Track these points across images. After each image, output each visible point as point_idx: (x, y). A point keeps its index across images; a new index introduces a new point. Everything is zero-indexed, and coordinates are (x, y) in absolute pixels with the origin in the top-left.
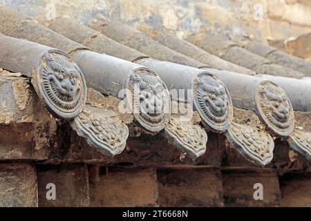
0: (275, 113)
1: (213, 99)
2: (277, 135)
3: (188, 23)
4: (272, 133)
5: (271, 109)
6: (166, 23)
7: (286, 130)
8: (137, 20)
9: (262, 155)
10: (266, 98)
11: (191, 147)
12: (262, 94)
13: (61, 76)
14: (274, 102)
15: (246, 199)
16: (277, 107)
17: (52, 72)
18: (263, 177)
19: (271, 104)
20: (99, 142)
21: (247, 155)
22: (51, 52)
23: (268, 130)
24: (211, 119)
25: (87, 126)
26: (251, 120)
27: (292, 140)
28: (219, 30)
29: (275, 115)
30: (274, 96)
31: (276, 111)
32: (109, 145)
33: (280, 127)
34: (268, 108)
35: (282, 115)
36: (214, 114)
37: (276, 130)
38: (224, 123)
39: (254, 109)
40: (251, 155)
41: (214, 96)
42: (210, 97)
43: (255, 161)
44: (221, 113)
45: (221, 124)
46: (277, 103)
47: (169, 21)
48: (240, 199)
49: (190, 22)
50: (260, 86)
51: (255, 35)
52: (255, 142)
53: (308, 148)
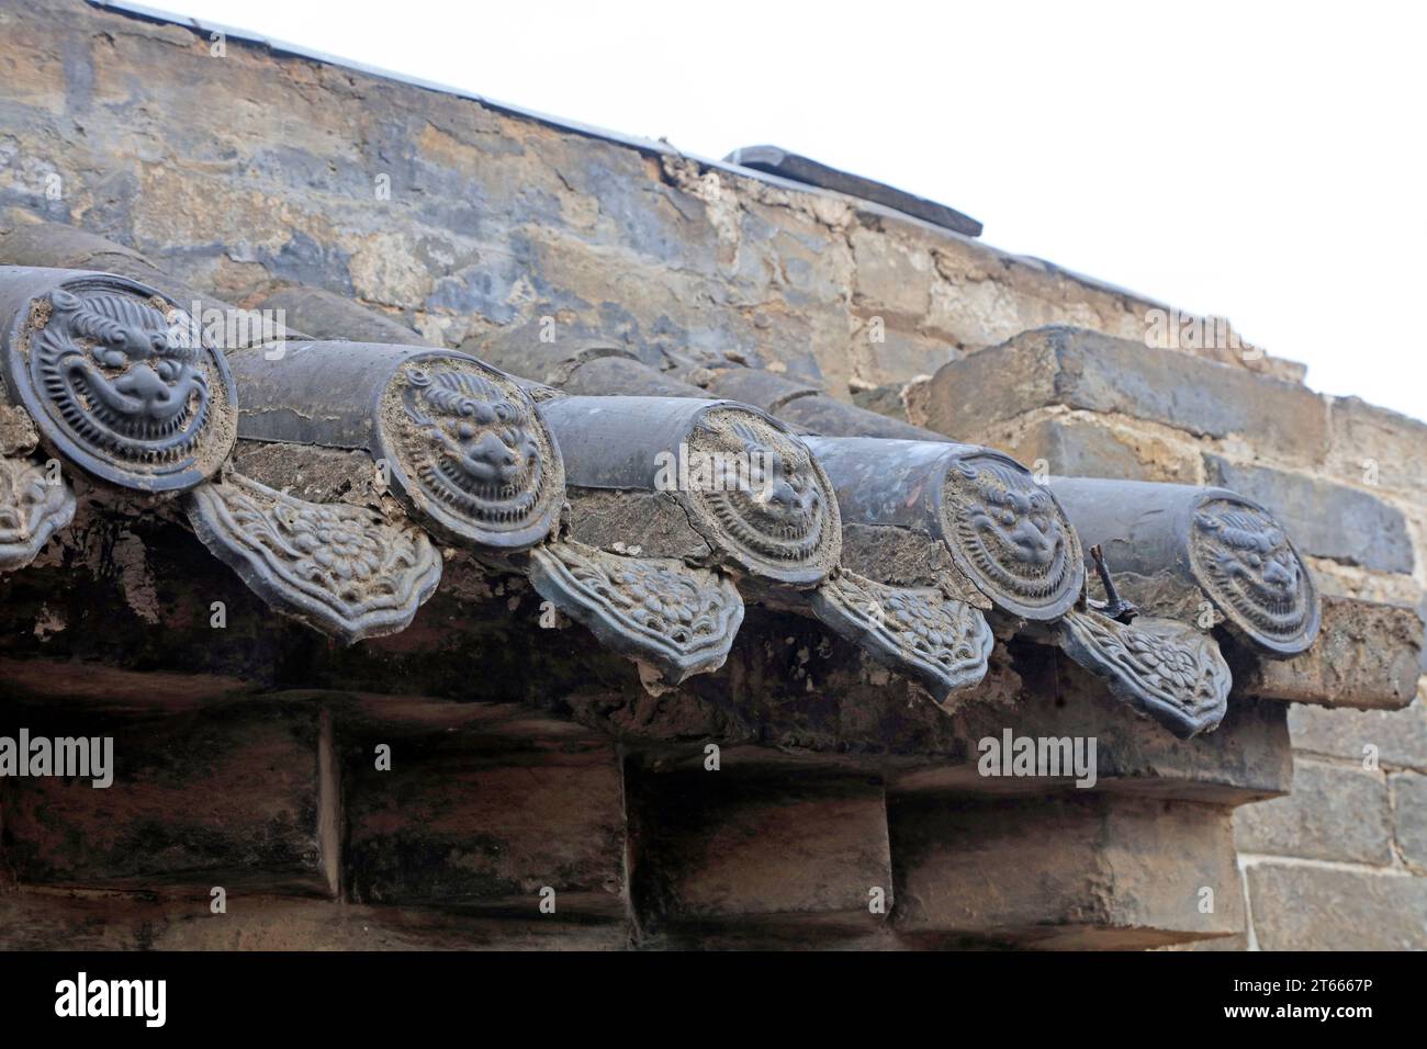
0: (454, 460)
1: (111, 368)
2: (458, 542)
3: (476, 292)
4: (440, 536)
5: (434, 443)
6: (365, 278)
7: (505, 525)
9: (350, 598)
10: (424, 408)
12: (410, 390)
14: (452, 421)
15: (490, 851)
16: (465, 438)
18: (563, 765)
19: (441, 428)
21: (269, 589)
23: (417, 519)
24: (95, 439)
26: (355, 485)
27: (540, 568)
28: (622, 328)
29: (451, 466)
30: (455, 399)
31: (458, 450)
33: (474, 512)
34: (422, 439)
35: (483, 468)
36: (110, 424)
37: (451, 520)
38: (170, 467)
39: (365, 443)
40: (288, 590)
41: (118, 356)
42: (96, 360)
43: (312, 614)
44: (151, 423)
45: (146, 467)
46: (468, 426)
47: (380, 273)
48: (465, 850)
49: (487, 287)
50: (411, 366)
52: (325, 549)
53: (606, 601)
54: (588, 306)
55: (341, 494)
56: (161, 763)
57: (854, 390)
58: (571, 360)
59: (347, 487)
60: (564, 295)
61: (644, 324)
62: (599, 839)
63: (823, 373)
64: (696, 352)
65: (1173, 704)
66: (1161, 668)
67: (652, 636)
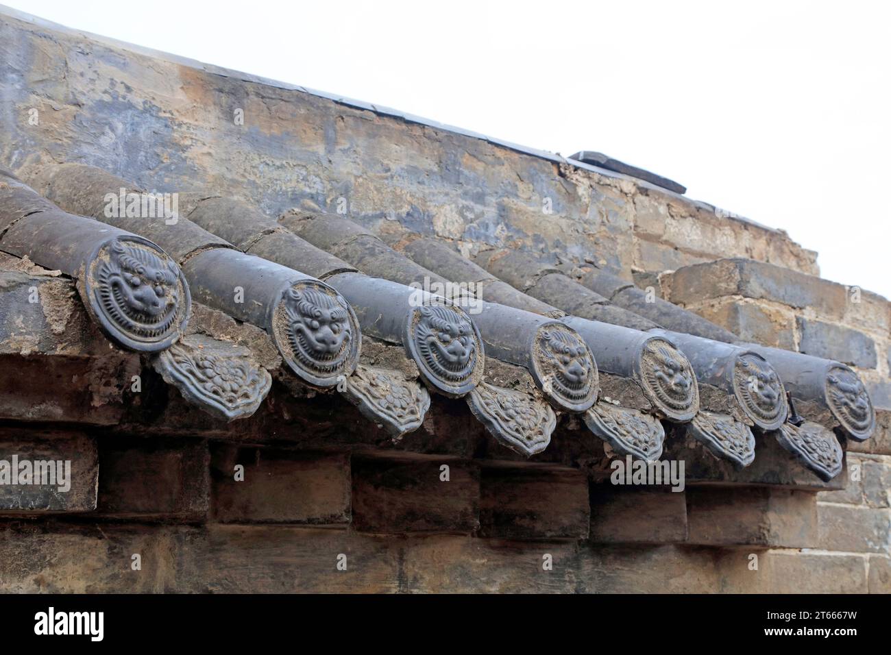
0: (562, 373)
1: (445, 342)
2: (562, 408)
3: (483, 231)
4: (555, 406)
5: (555, 366)
6: (439, 226)
7: (580, 401)
8: (383, 215)
9: (529, 438)
10: (549, 349)
11: (391, 416)
12: (543, 341)
13: (136, 280)
14: (561, 356)
15: (533, 519)
16: (566, 363)
17: (119, 271)
18: (562, 482)
19: (556, 359)
20: (205, 395)
21: (500, 435)
22: (124, 239)
23: (547, 398)
24: (439, 373)
25: (183, 368)
26: (522, 383)
27: (591, 418)
28: (541, 246)
29: (561, 376)
30: (562, 345)
31: (564, 369)
32: (223, 401)
33: (569, 396)
34: (549, 364)
35: (573, 377)
36: (444, 366)
37: (561, 400)
38: (464, 383)
39: (526, 365)
40: (508, 436)
41: (447, 337)
42: (439, 338)
43: (516, 446)
44: (459, 366)
45: (456, 384)
46: (567, 358)
47: (445, 223)
48: (522, 517)
49: (487, 227)
50: (542, 329)
51: (608, 261)
52: (518, 416)
53: (617, 433)
54: (527, 236)
55: (514, 386)
56: (415, 483)
57: (633, 272)
58: (537, 275)
59: (518, 382)
60: (518, 231)
61: (550, 243)
62: (579, 516)
63: (621, 264)
64: (570, 256)
65: (823, 467)
66: (818, 450)
67: (635, 450)
